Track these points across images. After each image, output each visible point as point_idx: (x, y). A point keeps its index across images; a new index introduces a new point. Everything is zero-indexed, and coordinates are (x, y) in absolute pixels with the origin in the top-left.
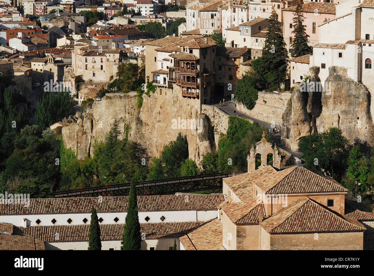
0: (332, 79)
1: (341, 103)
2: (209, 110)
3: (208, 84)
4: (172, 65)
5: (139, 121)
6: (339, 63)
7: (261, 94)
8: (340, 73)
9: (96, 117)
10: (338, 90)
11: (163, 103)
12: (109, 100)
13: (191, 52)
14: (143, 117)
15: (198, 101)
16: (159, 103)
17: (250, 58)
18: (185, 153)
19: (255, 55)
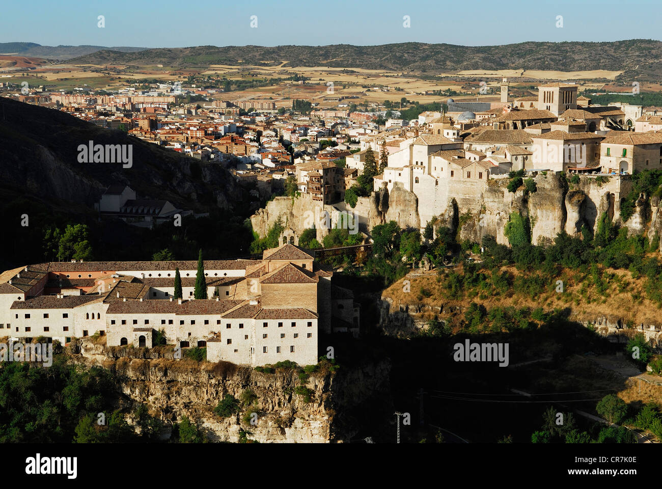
0: (395, 190)
1: (400, 205)
2: (329, 208)
3: (329, 192)
4: (308, 179)
5: (292, 215)
6: (399, 179)
7: (359, 199)
8: (400, 186)
9: (270, 212)
10: (399, 196)
11: (305, 203)
12: (277, 201)
13: (318, 171)
14: (294, 212)
15: (322, 202)
16: (303, 203)
17: (357, 175)
18: (315, 236)
19: (360, 173)
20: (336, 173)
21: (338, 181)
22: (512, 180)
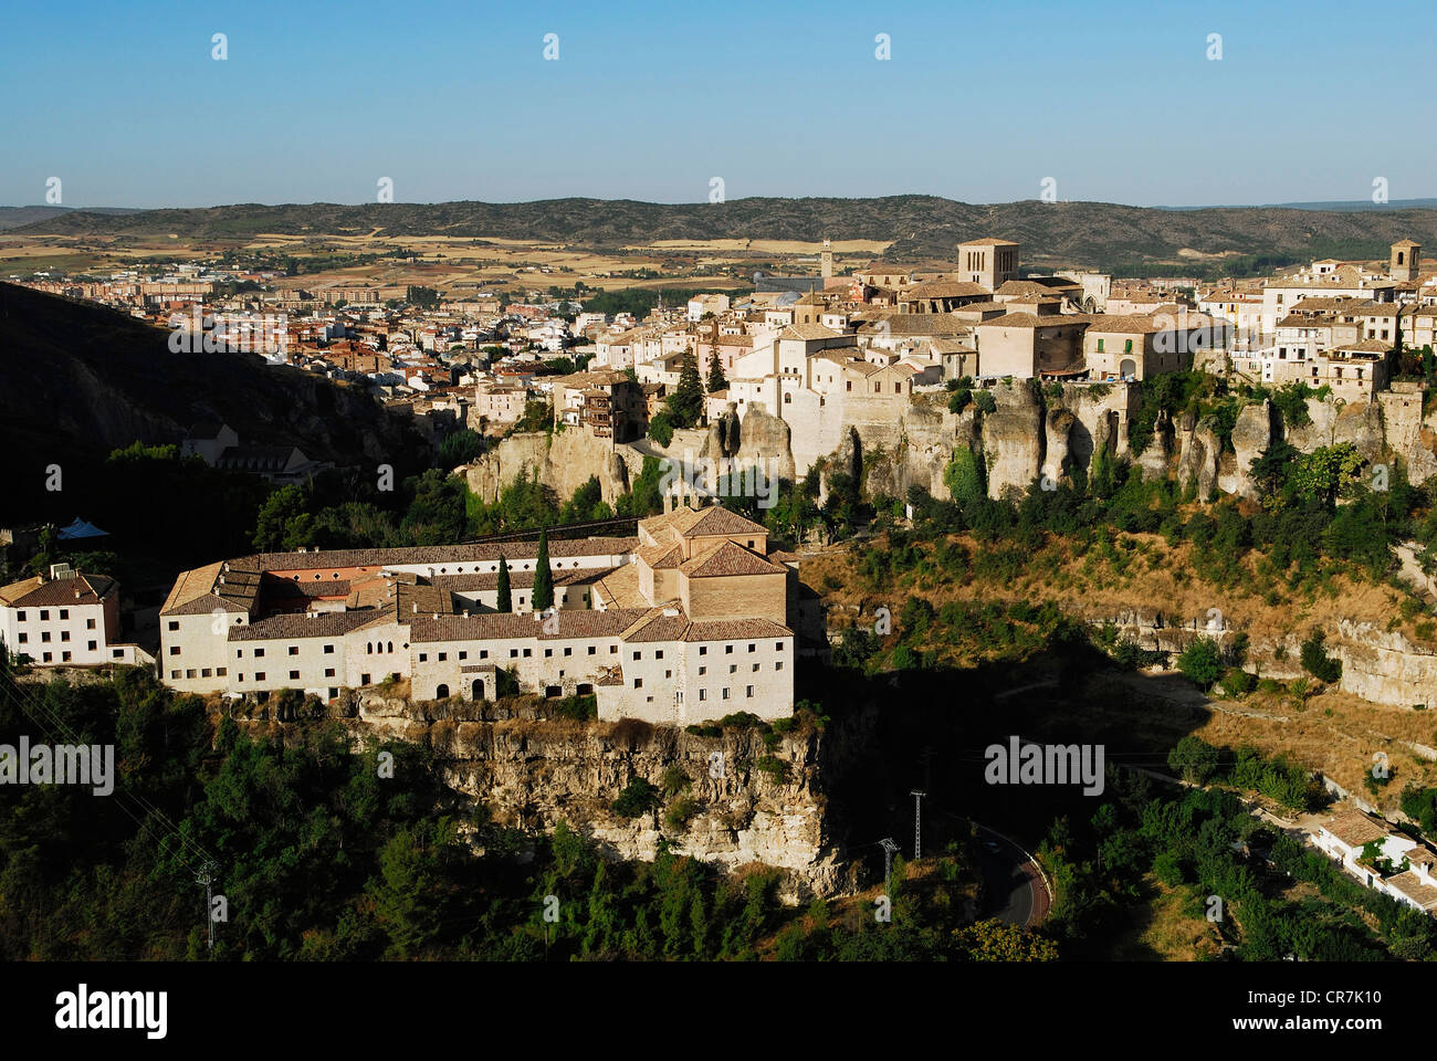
0: (750, 415)
1: (760, 440)
2: (623, 449)
3: (621, 422)
4: (582, 403)
5: (549, 463)
6: (757, 398)
7: (676, 432)
8: (759, 408)
9: (503, 459)
10: (758, 426)
11: (574, 443)
12: (516, 441)
13: (602, 388)
14: (553, 457)
15: (611, 440)
16: (570, 443)
17: (664, 394)
18: (598, 496)
19: (671, 391)
20: (629, 391)
21: (633, 405)
22: (955, 393)
